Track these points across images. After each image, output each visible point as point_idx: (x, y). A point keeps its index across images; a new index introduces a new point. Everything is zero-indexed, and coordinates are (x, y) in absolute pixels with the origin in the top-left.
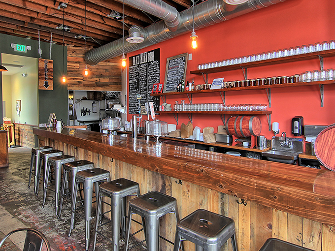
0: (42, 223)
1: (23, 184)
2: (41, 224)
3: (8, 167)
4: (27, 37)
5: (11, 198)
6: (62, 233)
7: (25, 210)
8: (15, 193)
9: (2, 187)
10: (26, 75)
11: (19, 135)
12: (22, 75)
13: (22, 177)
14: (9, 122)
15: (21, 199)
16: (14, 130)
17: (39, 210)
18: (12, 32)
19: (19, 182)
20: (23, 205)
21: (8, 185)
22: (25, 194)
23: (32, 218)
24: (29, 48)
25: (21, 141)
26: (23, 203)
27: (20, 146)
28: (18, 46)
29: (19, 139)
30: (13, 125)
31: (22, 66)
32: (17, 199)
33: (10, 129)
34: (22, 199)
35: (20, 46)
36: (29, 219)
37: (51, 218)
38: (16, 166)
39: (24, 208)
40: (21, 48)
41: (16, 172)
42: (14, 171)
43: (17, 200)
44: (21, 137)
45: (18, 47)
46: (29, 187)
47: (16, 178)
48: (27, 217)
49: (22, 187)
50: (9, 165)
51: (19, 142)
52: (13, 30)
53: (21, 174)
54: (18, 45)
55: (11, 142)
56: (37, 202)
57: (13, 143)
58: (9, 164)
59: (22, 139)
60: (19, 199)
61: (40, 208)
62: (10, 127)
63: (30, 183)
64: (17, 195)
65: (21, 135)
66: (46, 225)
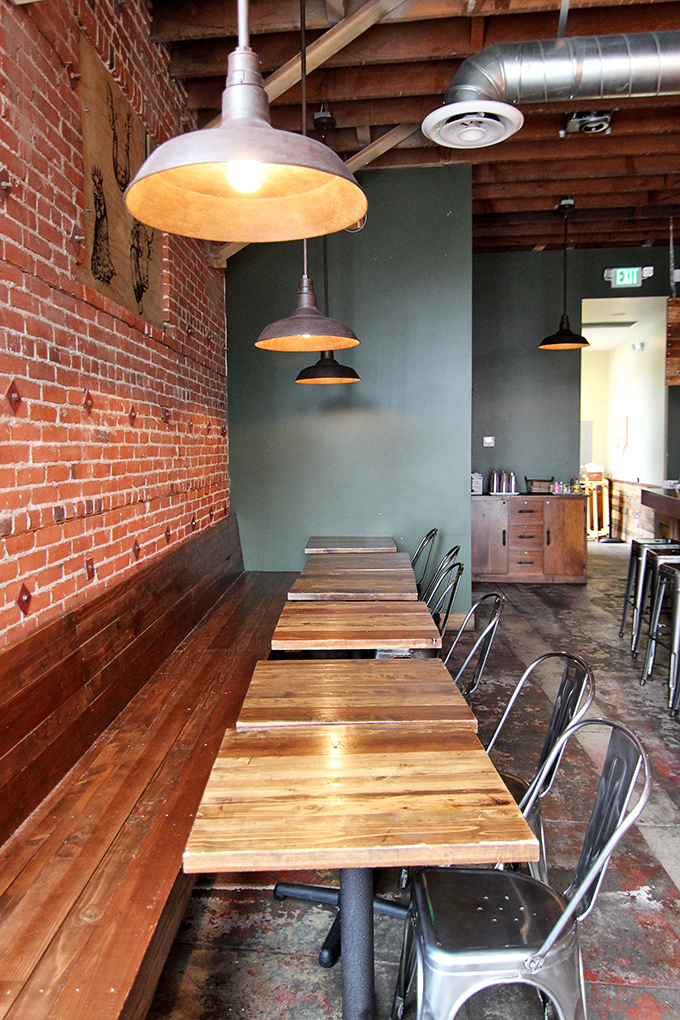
0: (633, 713)
1: (610, 626)
2: (630, 715)
3: (585, 584)
4: (643, 242)
5: (579, 647)
6: (672, 746)
7: (602, 678)
8: (590, 640)
9: (567, 622)
10: (642, 345)
11: (620, 510)
12: (634, 346)
13: (610, 612)
14: (599, 476)
15: (600, 655)
16: (611, 496)
17: (632, 687)
18: (607, 240)
19: (603, 620)
20: (602, 669)
21: (579, 623)
22: (610, 647)
23: (614, 696)
24: (648, 272)
25: (624, 527)
26: (603, 665)
27: (622, 542)
28: (622, 273)
29: (620, 521)
30: (607, 483)
31: (632, 323)
32: (592, 653)
33: (600, 496)
34: (603, 657)
35: (626, 271)
36: (607, 697)
37: (657, 710)
38: (602, 586)
39: (603, 674)
40: (627, 277)
41: (600, 599)
42: (596, 596)
43: (591, 655)
44: (624, 516)
45: (619, 277)
46: (621, 635)
47: (599, 611)
48: (604, 693)
49: (607, 632)
50: (589, 581)
51: (620, 529)
52: (610, 233)
53: (610, 606)
54: (619, 270)
55: (600, 527)
56: (631, 669)
57: (605, 530)
58: (588, 578)
59: (628, 521)
60: (595, 655)
61: (636, 683)
62: (600, 488)
63: (625, 626)
64: (593, 645)
65: (624, 511)
66: (642, 719)
